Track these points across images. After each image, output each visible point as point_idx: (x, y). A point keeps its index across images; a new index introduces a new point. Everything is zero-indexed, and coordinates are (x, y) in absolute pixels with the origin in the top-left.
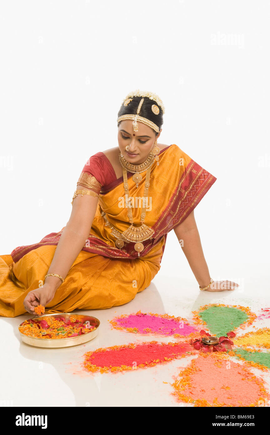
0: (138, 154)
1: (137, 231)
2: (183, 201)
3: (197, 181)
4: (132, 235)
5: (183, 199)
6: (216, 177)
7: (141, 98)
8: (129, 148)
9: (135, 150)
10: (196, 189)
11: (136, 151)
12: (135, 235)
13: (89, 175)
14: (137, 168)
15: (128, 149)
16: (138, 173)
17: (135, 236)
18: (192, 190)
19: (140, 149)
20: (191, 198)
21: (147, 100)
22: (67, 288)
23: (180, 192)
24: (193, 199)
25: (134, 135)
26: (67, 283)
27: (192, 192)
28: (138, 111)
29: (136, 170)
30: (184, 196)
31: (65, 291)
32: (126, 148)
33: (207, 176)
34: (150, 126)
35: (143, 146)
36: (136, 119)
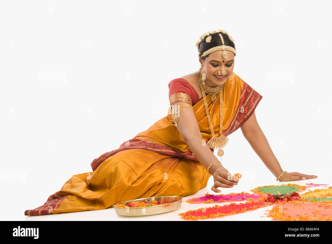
3: (250, 98)
6: (262, 96)
8: (221, 73)
10: (249, 105)
14: (214, 90)
16: (215, 94)
19: (228, 72)
22: (148, 183)
25: (223, 62)
26: (148, 179)
27: (247, 107)
28: (223, 42)
29: (213, 92)
31: (146, 185)
33: (256, 95)
35: (229, 69)
36: (224, 49)
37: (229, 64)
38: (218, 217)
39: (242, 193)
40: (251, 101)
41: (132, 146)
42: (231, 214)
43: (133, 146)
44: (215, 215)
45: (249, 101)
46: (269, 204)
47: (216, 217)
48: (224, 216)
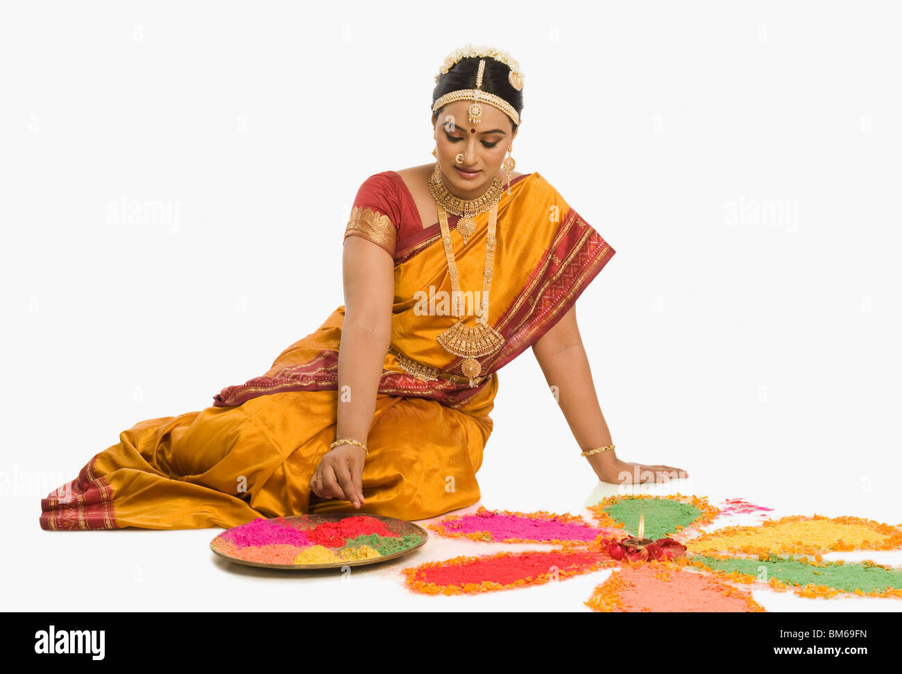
0: (481, 171)
1: (469, 333)
2: (555, 283)
4: (459, 342)
5: (554, 278)
6: (614, 249)
7: (478, 59)
8: (463, 159)
9: (476, 161)
10: (582, 262)
11: (476, 163)
12: (464, 342)
13: (374, 212)
14: (467, 205)
15: (460, 160)
16: (469, 216)
17: (463, 345)
18: (573, 261)
19: (485, 161)
20: (570, 278)
21: (491, 63)
23: (551, 262)
24: (574, 283)
25: (473, 131)
27: (574, 267)
29: (465, 211)
30: (558, 271)
32: (458, 157)
34: (505, 111)
35: (490, 154)
36: (476, 98)
37: (490, 140)
38: (483, 592)
39: (564, 515)
40: (586, 251)
41: (265, 386)
42: (513, 585)
43: (268, 386)
44: (478, 586)
45: (581, 251)
46: (605, 565)
47: (478, 591)
48: (497, 589)
